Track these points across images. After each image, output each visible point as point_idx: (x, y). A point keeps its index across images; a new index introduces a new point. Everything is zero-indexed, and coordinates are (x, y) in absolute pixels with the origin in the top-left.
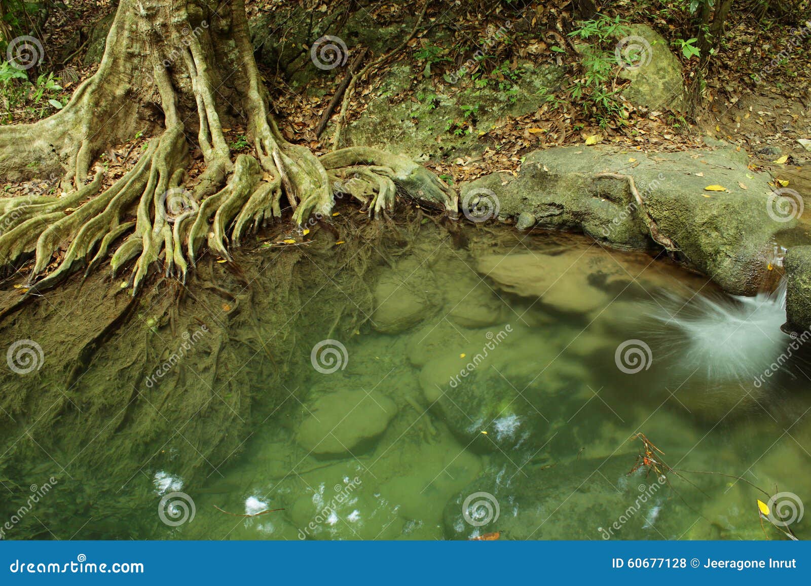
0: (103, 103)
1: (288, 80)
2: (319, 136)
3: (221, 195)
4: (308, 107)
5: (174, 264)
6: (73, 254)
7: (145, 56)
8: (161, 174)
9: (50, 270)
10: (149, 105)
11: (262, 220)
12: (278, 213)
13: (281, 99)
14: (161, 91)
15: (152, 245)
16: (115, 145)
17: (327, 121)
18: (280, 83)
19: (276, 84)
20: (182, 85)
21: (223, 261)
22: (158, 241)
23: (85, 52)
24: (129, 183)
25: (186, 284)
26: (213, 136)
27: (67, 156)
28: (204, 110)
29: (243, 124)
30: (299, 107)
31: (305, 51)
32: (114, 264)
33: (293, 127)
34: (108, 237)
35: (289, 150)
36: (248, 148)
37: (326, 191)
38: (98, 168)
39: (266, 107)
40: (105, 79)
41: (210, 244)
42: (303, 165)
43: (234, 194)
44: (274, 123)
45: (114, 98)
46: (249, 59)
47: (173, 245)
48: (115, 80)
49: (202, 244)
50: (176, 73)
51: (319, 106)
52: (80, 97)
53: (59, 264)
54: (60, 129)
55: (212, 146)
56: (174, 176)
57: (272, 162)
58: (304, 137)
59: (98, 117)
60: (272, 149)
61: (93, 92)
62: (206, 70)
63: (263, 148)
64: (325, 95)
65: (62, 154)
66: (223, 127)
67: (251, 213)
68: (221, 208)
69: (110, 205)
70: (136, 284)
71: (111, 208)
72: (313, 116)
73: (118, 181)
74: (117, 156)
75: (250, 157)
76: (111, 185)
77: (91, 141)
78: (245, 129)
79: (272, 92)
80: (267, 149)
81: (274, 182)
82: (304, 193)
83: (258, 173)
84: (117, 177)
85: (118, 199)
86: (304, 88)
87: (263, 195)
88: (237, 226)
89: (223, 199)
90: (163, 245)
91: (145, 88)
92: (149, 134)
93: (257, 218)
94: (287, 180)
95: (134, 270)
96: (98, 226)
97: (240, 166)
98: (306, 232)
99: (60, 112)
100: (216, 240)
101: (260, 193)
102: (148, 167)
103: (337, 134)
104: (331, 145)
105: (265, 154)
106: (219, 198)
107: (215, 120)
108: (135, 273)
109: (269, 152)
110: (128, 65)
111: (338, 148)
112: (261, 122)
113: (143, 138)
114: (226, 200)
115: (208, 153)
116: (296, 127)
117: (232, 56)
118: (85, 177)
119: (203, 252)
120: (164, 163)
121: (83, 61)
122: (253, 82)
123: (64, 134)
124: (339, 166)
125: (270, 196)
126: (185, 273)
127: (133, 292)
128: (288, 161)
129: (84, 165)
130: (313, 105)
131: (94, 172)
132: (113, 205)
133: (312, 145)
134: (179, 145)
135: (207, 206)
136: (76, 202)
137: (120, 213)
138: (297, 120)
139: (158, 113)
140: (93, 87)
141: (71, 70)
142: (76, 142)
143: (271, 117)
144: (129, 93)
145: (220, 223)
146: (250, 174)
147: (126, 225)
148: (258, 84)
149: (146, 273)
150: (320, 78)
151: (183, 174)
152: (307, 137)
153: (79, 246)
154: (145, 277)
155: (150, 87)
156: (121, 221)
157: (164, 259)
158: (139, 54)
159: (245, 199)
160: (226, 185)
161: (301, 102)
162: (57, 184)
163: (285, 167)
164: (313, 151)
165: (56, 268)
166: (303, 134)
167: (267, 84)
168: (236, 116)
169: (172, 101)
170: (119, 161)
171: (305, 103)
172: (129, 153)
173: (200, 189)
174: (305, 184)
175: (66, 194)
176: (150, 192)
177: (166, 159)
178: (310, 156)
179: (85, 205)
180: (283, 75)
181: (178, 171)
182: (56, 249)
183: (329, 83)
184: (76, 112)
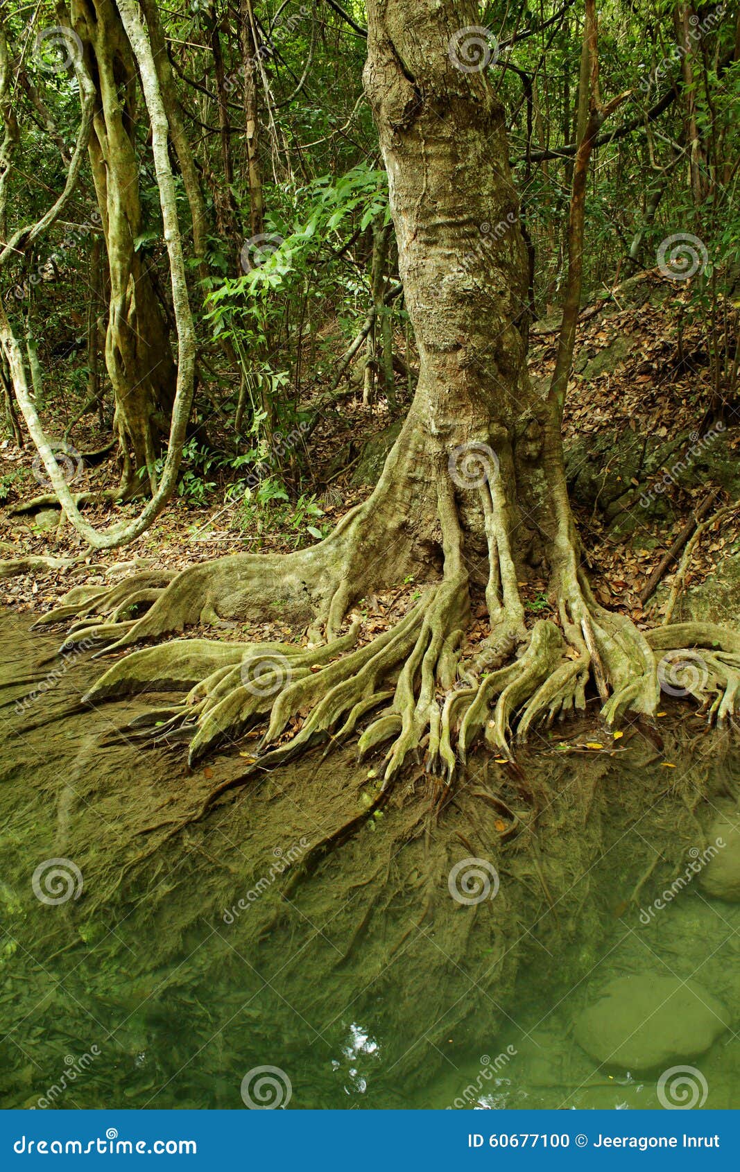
0: (371, 537)
1: (607, 524)
2: (644, 602)
3: (510, 671)
4: (633, 561)
5: (438, 757)
6: (314, 723)
7: (429, 483)
8: (434, 635)
9: (284, 739)
10: (426, 543)
11: (559, 711)
12: (581, 703)
13: (596, 548)
14: (444, 528)
15: (413, 727)
16: (377, 590)
17: (658, 583)
18: (597, 527)
19: (591, 528)
20: (471, 522)
21: (503, 762)
22: (421, 722)
23: (353, 470)
24: (392, 642)
25: (452, 785)
26: (505, 591)
27: (320, 598)
28: (497, 557)
29: (544, 578)
30: (620, 561)
31: (633, 486)
32: (363, 745)
33: (609, 588)
34: (358, 708)
35: (604, 619)
36: (548, 611)
37: (652, 681)
38: (355, 616)
39: (576, 559)
40: (378, 508)
41: (487, 735)
42: (621, 642)
43: (527, 672)
44: (586, 580)
45: (385, 531)
46: (560, 495)
47: (440, 731)
48: (390, 510)
49: (478, 734)
50: (466, 506)
51: (648, 562)
52: (346, 527)
53: (296, 734)
54: (318, 563)
55: (502, 605)
56: (450, 639)
57: (579, 634)
58: (625, 603)
59: (363, 553)
60: (580, 615)
61: (361, 523)
62: (505, 506)
63: (568, 613)
64: (657, 548)
65: (315, 594)
66: (519, 580)
67: (545, 700)
68: (508, 689)
69: (366, 667)
70: (387, 776)
71: (367, 671)
72: (639, 574)
73: (380, 637)
74: (379, 603)
75: (551, 624)
76: (369, 641)
77: (350, 582)
78: (546, 585)
79: (586, 539)
80: (574, 614)
81: (579, 661)
82: (618, 679)
83: (560, 646)
84: (377, 631)
85: (377, 660)
86: (629, 536)
87: (564, 678)
88: (525, 715)
89: (512, 677)
90: (427, 729)
91: (424, 522)
92: (421, 579)
93: (553, 708)
94: (597, 659)
95: (388, 757)
96: (348, 693)
97: (538, 636)
98: (618, 735)
99: (320, 544)
100: (496, 730)
101: (561, 673)
102: (418, 624)
103: (670, 603)
104: (661, 616)
105: (571, 622)
106: (506, 676)
107: (510, 571)
108: (389, 761)
109: (576, 620)
110: (407, 493)
111: (670, 622)
112: (568, 578)
113: (413, 584)
114: (515, 679)
115: (496, 612)
116: (613, 587)
117: (539, 489)
118: (338, 626)
119: (478, 746)
120: (439, 621)
121: (349, 480)
122: (563, 525)
123: (321, 570)
124: (670, 646)
125: (574, 679)
126: (451, 771)
127: (382, 785)
128: (601, 633)
129: (339, 611)
130: (640, 560)
131: (350, 622)
132: (370, 668)
133: (634, 614)
134: (460, 599)
135: (491, 683)
136: (325, 659)
137: (376, 678)
138: (616, 578)
139: (436, 553)
140: (363, 516)
141: (335, 492)
142: (332, 582)
143: (582, 571)
144: (403, 526)
145: (504, 709)
146: (550, 648)
147: (382, 695)
148: (569, 527)
149: (401, 763)
150: (650, 523)
151: (461, 637)
152: (628, 602)
153: (322, 715)
154: (399, 767)
155: (430, 521)
156: (377, 688)
157: (427, 747)
158: (422, 480)
159: (541, 680)
160: (516, 659)
161: (624, 554)
162: (303, 631)
163: (597, 643)
164: (636, 623)
165: (291, 739)
166: (623, 597)
167: (580, 527)
168: (535, 566)
169: (457, 541)
170: (381, 611)
171: (628, 556)
172: (395, 602)
173: (481, 659)
174: (622, 668)
175: (312, 647)
176: (417, 656)
177: (442, 616)
178: (632, 630)
179: (336, 663)
180: (601, 516)
181: (456, 633)
182: (294, 714)
183: (663, 532)
184: (339, 545)
